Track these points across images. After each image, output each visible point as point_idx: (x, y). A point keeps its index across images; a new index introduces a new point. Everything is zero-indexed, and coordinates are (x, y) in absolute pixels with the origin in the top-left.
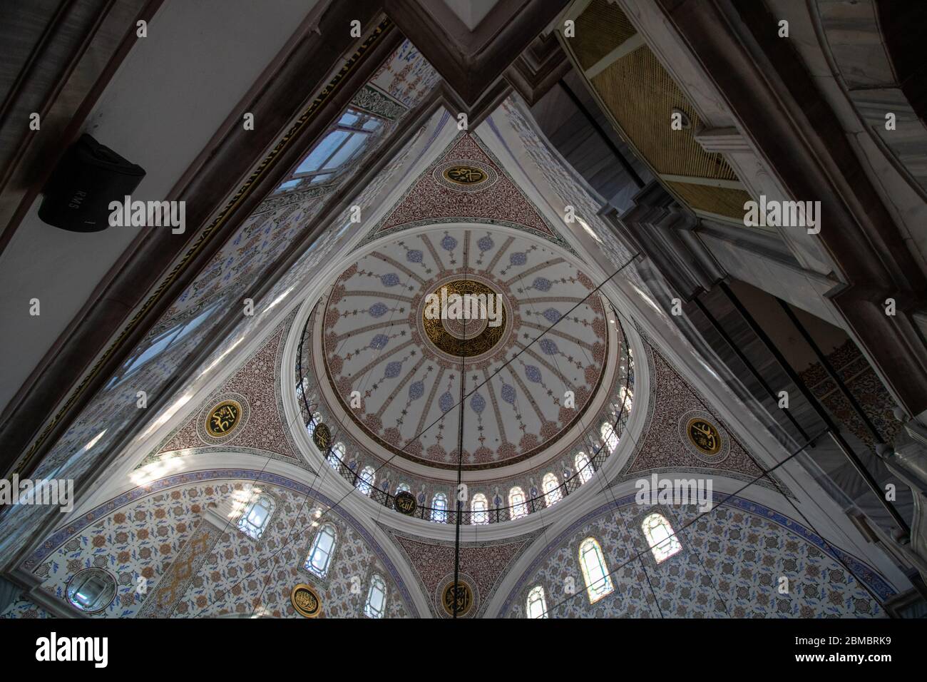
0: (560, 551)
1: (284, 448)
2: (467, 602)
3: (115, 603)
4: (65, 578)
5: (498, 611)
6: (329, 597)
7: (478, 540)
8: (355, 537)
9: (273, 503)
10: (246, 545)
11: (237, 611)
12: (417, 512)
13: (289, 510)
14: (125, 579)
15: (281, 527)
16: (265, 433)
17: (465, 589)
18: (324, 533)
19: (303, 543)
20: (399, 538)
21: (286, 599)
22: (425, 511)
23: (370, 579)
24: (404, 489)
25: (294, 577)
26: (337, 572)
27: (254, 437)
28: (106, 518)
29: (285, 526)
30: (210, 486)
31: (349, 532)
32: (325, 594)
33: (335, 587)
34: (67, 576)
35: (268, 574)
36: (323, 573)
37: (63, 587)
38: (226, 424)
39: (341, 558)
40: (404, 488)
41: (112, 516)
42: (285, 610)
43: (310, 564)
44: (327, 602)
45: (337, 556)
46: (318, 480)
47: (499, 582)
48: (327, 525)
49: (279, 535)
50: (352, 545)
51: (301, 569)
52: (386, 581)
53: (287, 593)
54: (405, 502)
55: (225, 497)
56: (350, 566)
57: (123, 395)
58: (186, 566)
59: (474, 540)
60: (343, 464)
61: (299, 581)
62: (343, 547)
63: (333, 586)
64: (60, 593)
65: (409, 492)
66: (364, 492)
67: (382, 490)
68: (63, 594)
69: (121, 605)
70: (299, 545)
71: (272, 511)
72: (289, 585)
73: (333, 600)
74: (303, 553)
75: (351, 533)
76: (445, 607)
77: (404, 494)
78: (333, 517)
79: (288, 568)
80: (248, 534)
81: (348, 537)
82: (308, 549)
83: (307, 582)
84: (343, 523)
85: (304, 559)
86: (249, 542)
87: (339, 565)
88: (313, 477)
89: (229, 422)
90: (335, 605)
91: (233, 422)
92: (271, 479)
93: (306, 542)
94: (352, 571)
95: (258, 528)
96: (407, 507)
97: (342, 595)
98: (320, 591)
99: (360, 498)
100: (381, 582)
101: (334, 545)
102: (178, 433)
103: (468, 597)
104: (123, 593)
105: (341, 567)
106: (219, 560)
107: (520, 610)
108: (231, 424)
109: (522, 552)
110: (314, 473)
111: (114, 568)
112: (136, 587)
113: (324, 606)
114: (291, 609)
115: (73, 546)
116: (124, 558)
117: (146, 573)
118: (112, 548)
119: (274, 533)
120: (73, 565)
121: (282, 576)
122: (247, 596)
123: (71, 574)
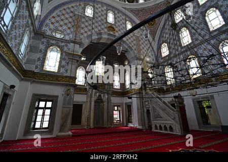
6: (117, 27)
8: (118, 13)
9: (92, 7)
11: (95, 33)
12: (134, 1)
13: (97, 9)
14: (65, 30)
15: (97, 13)
18: (109, 13)
20: (131, 11)
21: (106, 29)
23: (126, 23)
26: (117, 22)
30: (72, 6)
32: (115, 27)
35: (99, 24)
36: (113, 22)
41: (51, 17)
42: (107, 31)
43: (109, 21)
45: (115, 18)
48: (109, 11)
50: (118, 15)
51: (107, 22)
52: (130, 22)
55: (78, 8)
61: (108, 25)
62: (116, 16)
63: (117, 25)
64: (51, 35)
71: (93, 9)
78: (110, 9)
79: (104, 22)
80: (89, 16)
81: (116, 13)
83: (110, 25)
84: (114, 10)
85: (107, 20)
86: (90, 18)
87: (117, 20)
90: (119, 29)
93: (105, 16)
95: (91, 14)
101: (113, 15)
106: (85, 23)
111: (60, 28)
112: (68, 31)
113: (117, 29)
114: (109, 31)
115: (47, 25)
116: (61, 26)
117: (69, 28)
118: (57, 25)
119: (96, 15)
120: (50, 29)
121: (103, 24)
122: (96, 30)
123: (51, 31)
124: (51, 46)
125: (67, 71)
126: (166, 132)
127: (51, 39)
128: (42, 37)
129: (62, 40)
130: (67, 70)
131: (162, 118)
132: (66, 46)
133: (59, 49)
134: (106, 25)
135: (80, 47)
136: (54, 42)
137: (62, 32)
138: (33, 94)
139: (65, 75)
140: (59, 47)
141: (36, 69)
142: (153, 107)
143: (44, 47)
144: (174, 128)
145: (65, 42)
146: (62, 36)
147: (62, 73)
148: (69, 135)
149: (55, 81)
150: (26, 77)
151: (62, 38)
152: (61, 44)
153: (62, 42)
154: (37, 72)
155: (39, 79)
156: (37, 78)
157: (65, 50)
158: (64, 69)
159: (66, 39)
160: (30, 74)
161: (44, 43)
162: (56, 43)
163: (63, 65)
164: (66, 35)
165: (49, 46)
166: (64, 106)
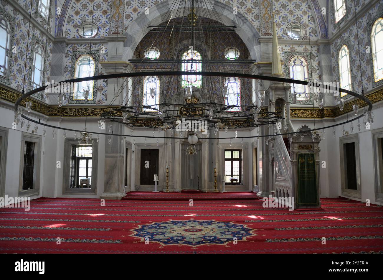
3: (100, 29)
4: (76, 31)
11: (155, 5)
14: (98, 20)
28: (73, 3)
34: (76, 30)
37: (77, 34)
41: (74, 1)
64: (78, 37)
68: (79, 37)
69: (103, 29)
104: (101, 25)
111: (90, 18)
112: (104, 19)
115: (69, 20)
116: (91, 13)
117: (105, 12)
118: (84, 13)
120: (75, 26)
123: (77, 29)
124: (80, 56)
127: (77, 43)
128: (64, 45)
129: (92, 41)
130: (106, 94)
131: (282, 175)
133: (91, 59)
135: (124, 46)
136: (82, 48)
137: (93, 25)
138: (66, 138)
139: (105, 103)
140: (91, 55)
143: (70, 61)
145: (100, 43)
146: (94, 33)
147: (100, 100)
148: (117, 197)
149: (91, 116)
150: (52, 115)
151: (94, 37)
152: (94, 49)
153: (95, 44)
154: (65, 104)
155: (69, 116)
156: (67, 115)
157: (101, 58)
158: (102, 92)
159: (101, 35)
160: (56, 110)
161: (68, 54)
162: (85, 48)
163: (101, 87)
164: (100, 27)
165: (77, 57)
166: (107, 155)
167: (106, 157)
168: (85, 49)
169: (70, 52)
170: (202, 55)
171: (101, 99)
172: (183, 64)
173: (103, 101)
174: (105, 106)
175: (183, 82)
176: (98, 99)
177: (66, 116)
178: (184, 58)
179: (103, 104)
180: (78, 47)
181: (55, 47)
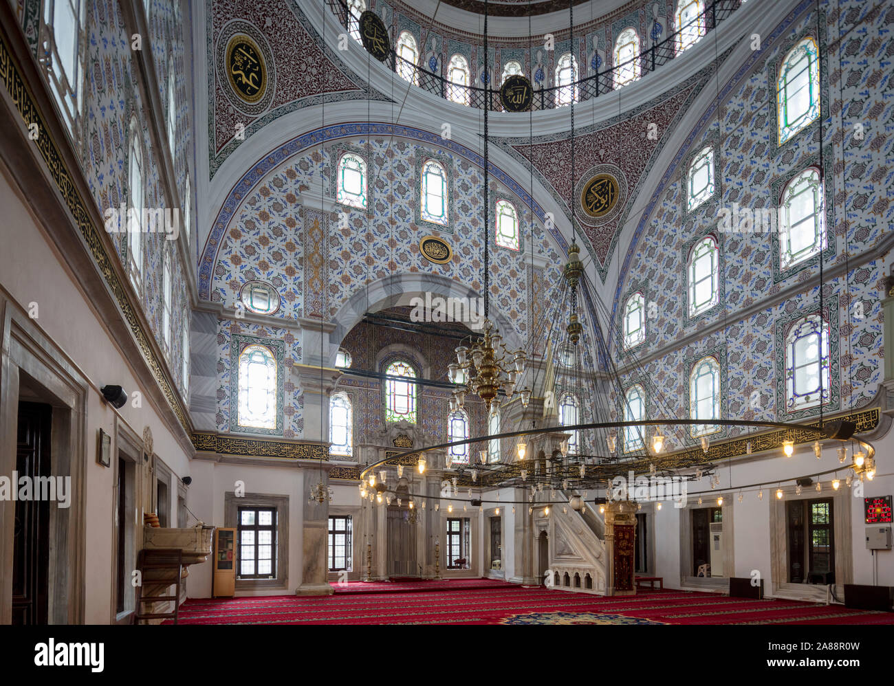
0: (748, 82)
1: (337, 80)
2: (612, 197)
3: (283, 302)
4: (236, 296)
5: (652, 194)
6: (458, 240)
7: (622, 112)
8: (465, 166)
9: (361, 160)
10: (356, 217)
11: (379, 277)
12: (534, 101)
13: (381, 162)
14: (278, 282)
15: (381, 185)
16: (303, 67)
17: (609, 182)
18: (429, 175)
19: (411, 193)
20: (517, 148)
21: (416, 254)
22: (546, 95)
23: (495, 208)
24: (513, 72)
25: (416, 232)
26: (457, 212)
27: (295, 81)
28: (225, 239)
29: (385, 183)
30: (289, 168)
31: (457, 163)
32: (451, 238)
33: (460, 228)
34: (236, 294)
35: (390, 237)
36: (443, 218)
38: (253, 77)
39: (457, 196)
40: (513, 69)
41: (228, 234)
42: (420, 264)
43: (427, 214)
44: (456, 245)
45: (452, 195)
46: (397, 108)
47: (653, 160)
48: (429, 163)
49: (383, 195)
50: (464, 176)
51: (419, 222)
52: (514, 204)
53: (414, 249)
54: (515, 94)
55: (310, 175)
56: (470, 201)
57: (103, 109)
58: (316, 255)
59: (618, 114)
60: (420, 69)
61: (423, 234)
62: (455, 182)
63: (457, 228)
65: (521, 74)
66: (461, 101)
67: (482, 87)
68: (243, 308)
69: (288, 302)
70: (407, 198)
71: (364, 170)
72: (415, 240)
73: (462, 241)
74: (415, 204)
75: (460, 163)
76: (586, 211)
77: (513, 81)
78: (433, 151)
79: (407, 225)
80: (352, 205)
81: (457, 169)
82: (418, 198)
83: (431, 233)
84: (446, 154)
85: (418, 211)
86: (358, 213)
87: (457, 205)
88: (388, 106)
89: (255, 72)
90: (465, 245)
91: (260, 69)
92: (343, 131)
93: (413, 192)
94: (473, 206)
95: (358, 195)
96: (520, 100)
97: (470, 233)
98: (446, 237)
99: (454, 112)
100: (507, 207)
101: (445, 184)
102: (216, 118)
103: (613, 190)
104: (284, 293)
105: (460, 205)
106: (340, 240)
107: (679, 185)
108: (259, 74)
109: (688, 105)
110: (388, 99)
111: (263, 276)
112: (290, 284)
113: (455, 249)
114: (425, 262)
115: (221, 271)
116: (264, 266)
117: (290, 271)
118: (250, 263)
119: (377, 195)
120: (233, 285)
121: (403, 235)
122: (381, 263)
123: (237, 292)
124: (247, 345)
125: (300, 423)
126: (577, 590)
128: (215, 318)
129: (273, 322)
130: (301, 421)
131: (572, 554)
132: (290, 339)
133: (269, 354)
134: (414, 238)
135: (331, 341)
136: (250, 331)
137: (269, 291)
138: (226, 493)
139: (300, 436)
140: (269, 347)
141: (219, 423)
142: (556, 525)
143: (227, 351)
144: (595, 581)
145: (284, 328)
146: (273, 308)
147: (289, 431)
148: (327, 591)
149: (274, 456)
150: (202, 449)
151: (273, 314)
152: (273, 336)
153: (276, 328)
154: (223, 432)
155: (233, 453)
156: (229, 451)
157: (287, 356)
158: (292, 417)
159: (286, 314)
160: (210, 441)
161: (223, 337)
162: (257, 333)
163: (290, 407)
164: (283, 299)
165: (242, 346)
166: (307, 522)
167: (305, 526)
168: (255, 335)
169: (227, 334)
170: (416, 372)
171: (292, 429)
172: (388, 382)
173: (296, 433)
174: (302, 441)
175: (388, 413)
176: (286, 428)
177: (227, 453)
178: (388, 372)
179: (296, 438)
180: (242, 329)
181: (196, 319)
